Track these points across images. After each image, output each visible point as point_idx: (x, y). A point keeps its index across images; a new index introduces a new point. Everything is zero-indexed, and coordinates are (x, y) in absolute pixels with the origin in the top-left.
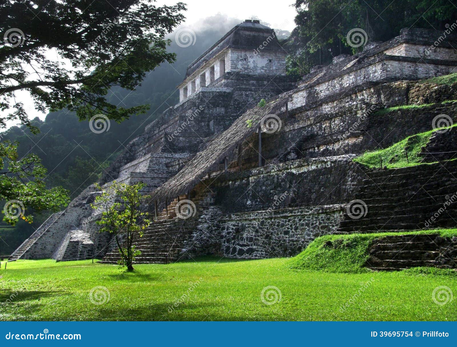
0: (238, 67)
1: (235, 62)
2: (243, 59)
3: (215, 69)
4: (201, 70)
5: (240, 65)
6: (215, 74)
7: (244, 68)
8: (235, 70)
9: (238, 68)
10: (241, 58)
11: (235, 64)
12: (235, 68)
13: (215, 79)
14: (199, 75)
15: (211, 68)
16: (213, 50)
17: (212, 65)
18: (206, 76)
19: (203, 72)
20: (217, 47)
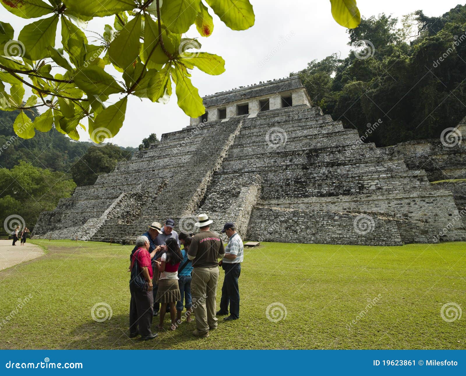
3: (271, 102)
4: (242, 100)
6: (271, 105)
13: (271, 108)
14: (235, 104)
15: (259, 100)
16: (252, 90)
17: (263, 98)
18: (250, 105)
19: (243, 103)
20: (260, 88)
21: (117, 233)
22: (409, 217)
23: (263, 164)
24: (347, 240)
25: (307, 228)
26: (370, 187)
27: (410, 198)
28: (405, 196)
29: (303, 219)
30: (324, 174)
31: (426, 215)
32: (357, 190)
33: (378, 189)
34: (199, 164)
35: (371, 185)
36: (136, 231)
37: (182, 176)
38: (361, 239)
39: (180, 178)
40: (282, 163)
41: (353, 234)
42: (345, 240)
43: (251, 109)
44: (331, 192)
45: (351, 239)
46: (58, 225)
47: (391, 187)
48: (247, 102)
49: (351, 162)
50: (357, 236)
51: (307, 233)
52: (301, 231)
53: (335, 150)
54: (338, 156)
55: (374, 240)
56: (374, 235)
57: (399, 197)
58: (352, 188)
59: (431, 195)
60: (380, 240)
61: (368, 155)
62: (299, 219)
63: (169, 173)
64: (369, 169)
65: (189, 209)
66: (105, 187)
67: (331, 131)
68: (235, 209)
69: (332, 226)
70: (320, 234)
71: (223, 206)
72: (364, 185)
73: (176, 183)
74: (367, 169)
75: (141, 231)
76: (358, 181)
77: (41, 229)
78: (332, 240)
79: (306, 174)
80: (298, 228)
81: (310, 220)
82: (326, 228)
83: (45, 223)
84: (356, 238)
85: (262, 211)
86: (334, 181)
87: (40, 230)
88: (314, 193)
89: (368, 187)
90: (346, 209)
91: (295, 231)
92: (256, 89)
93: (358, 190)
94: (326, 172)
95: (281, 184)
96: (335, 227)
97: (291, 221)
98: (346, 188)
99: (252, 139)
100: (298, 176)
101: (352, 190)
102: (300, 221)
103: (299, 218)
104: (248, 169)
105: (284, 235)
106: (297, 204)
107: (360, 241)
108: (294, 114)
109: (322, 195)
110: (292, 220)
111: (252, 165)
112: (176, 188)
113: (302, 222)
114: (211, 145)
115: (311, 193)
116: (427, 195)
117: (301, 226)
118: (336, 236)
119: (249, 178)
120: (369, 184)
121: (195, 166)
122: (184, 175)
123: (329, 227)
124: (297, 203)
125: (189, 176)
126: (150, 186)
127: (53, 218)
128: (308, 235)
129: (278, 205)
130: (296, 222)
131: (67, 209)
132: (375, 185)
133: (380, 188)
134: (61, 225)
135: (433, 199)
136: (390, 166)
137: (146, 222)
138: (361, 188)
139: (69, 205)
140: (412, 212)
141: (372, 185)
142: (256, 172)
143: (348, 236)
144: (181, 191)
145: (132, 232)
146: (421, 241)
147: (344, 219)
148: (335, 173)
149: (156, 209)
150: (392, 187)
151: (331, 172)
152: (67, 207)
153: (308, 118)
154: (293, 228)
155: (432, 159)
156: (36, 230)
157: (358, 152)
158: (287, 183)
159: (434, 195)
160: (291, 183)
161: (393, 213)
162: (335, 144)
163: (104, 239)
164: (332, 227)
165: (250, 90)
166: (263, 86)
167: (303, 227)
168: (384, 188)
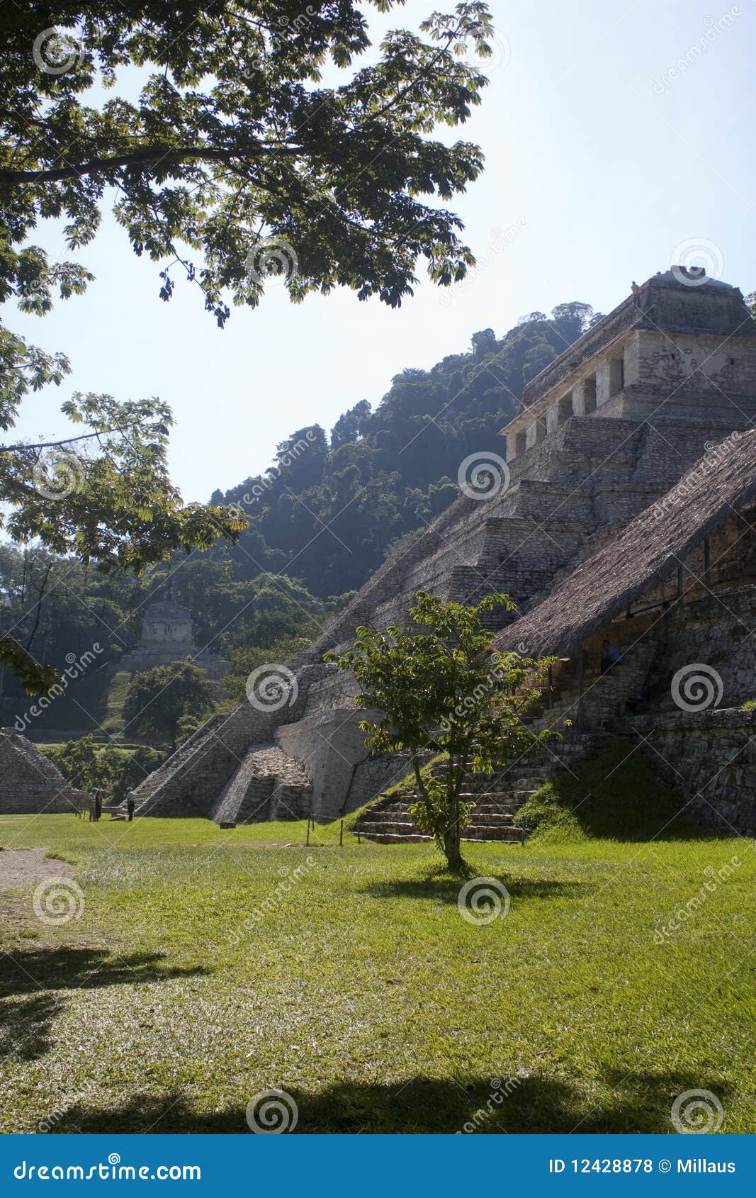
0: (657, 374)
1: (649, 361)
2: (666, 356)
3: (598, 382)
4: (562, 387)
5: (661, 370)
6: (598, 393)
7: (672, 377)
8: (649, 381)
9: (655, 376)
10: (664, 354)
11: (648, 367)
12: (649, 377)
13: (597, 405)
14: (557, 400)
15: (586, 382)
16: (590, 342)
17: (589, 373)
18: (574, 400)
19: (566, 392)
43: (575, 410)
48: (570, 389)
165: (586, 345)
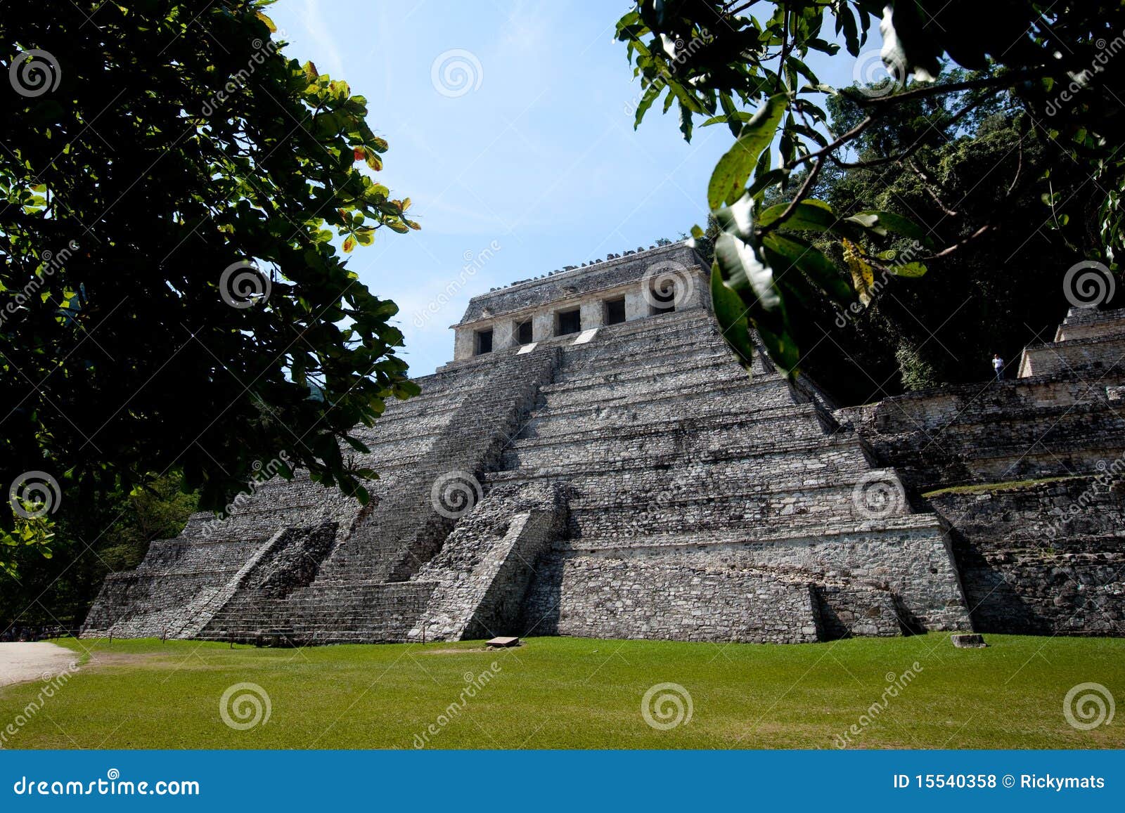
3: (629, 302)
6: (629, 309)
13: (628, 317)
14: (552, 310)
15: (604, 300)
16: (589, 275)
17: (612, 294)
18: (584, 312)
19: (567, 306)
20: (607, 271)
21: (254, 621)
22: (853, 577)
23: (584, 456)
24: (709, 631)
25: (637, 604)
26: (784, 507)
27: (855, 533)
28: (844, 530)
29: (631, 584)
30: (698, 478)
31: (885, 572)
32: (756, 516)
33: (798, 513)
34: (449, 458)
35: (785, 505)
36: (292, 615)
37: (408, 487)
38: (737, 628)
39: (404, 492)
40: (622, 454)
41: (724, 618)
42: (706, 631)
43: (585, 319)
44: (706, 520)
45: (718, 628)
46: (142, 605)
47: (825, 508)
48: (576, 304)
49: (754, 451)
50: (731, 622)
51: (634, 617)
52: (625, 611)
53: (731, 422)
54: (738, 436)
55: (763, 629)
56: (763, 620)
57: (832, 532)
58: (747, 511)
59: (898, 527)
60: (775, 630)
61: (800, 431)
62: (624, 585)
63: (390, 478)
64: (791, 466)
65: (410, 564)
66: (251, 512)
67: (736, 374)
68: (492, 563)
69: (685, 600)
70: (659, 619)
71: (473, 557)
72: (772, 504)
73: (394, 503)
74: (786, 466)
75: (302, 616)
76: (759, 496)
77: (104, 615)
78: (682, 630)
79: (662, 479)
80: (619, 604)
81: (645, 586)
82: (673, 604)
83: (114, 600)
84: (727, 626)
85: (554, 568)
86: (712, 497)
87: (101, 618)
88: (670, 524)
89: (780, 510)
90: (726, 560)
91: (612, 612)
92: (597, 274)
93: (758, 516)
94: (703, 475)
95: (606, 503)
96: (689, 603)
97: (607, 589)
98: (735, 511)
99: (571, 396)
100: (646, 483)
101: (746, 516)
102: (625, 588)
103: (624, 583)
104: (546, 469)
105: (589, 621)
106: (630, 551)
107: (734, 633)
108: (669, 333)
109: (686, 529)
110: (611, 587)
111: (561, 457)
112: (391, 517)
113: (628, 590)
114: (481, 412)
115: (663, 523)
116: (889, 527)
117: (624, 600)
118: (691, 622)
119: (541, 491)
120: (782, 502)
121: (440, 462)
122: (411, 485)
123: (680, 603)
124: (630, 547)
125: (421, 488)
126: (342, 511)
127: (132, 587)
128: (636, 621)
129: (593, 552)
130: (617, 592)
131: (164, 566)
132: (794, 503)
133: (804, 510)
134: (148, 605)
135: (901, 535)
136: (832, 458)
137: (315, 596)
138: (765, 511)
139: (171, 557)
140: (858, 567)
141: (787, 504)
142: (562, 475)
143: (713, 622)
144: (399, 523)
145: (285, 617)
146: (865, 632)
147: (711, 583)
148: (722, 477)
149: (343, 566)
150: (828, 508)
151: (713, 473)
152: (165, 561)
153: (695, 343)
154: (609, 604)
155: (950, 436)
156: (93, 618)
157: (779, 426)
158: (618, 501)
159: (902, 527)
160: (625, 501)
161: (818, 570)
162: (738, 406)
163: (226, 635)
164: (684, 602)
165: (584, 276)
166: (613, 265)
167: (629, 602)
168: (812, 509)
